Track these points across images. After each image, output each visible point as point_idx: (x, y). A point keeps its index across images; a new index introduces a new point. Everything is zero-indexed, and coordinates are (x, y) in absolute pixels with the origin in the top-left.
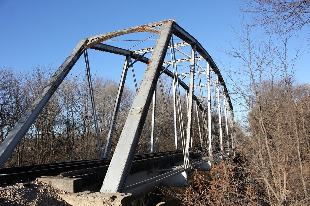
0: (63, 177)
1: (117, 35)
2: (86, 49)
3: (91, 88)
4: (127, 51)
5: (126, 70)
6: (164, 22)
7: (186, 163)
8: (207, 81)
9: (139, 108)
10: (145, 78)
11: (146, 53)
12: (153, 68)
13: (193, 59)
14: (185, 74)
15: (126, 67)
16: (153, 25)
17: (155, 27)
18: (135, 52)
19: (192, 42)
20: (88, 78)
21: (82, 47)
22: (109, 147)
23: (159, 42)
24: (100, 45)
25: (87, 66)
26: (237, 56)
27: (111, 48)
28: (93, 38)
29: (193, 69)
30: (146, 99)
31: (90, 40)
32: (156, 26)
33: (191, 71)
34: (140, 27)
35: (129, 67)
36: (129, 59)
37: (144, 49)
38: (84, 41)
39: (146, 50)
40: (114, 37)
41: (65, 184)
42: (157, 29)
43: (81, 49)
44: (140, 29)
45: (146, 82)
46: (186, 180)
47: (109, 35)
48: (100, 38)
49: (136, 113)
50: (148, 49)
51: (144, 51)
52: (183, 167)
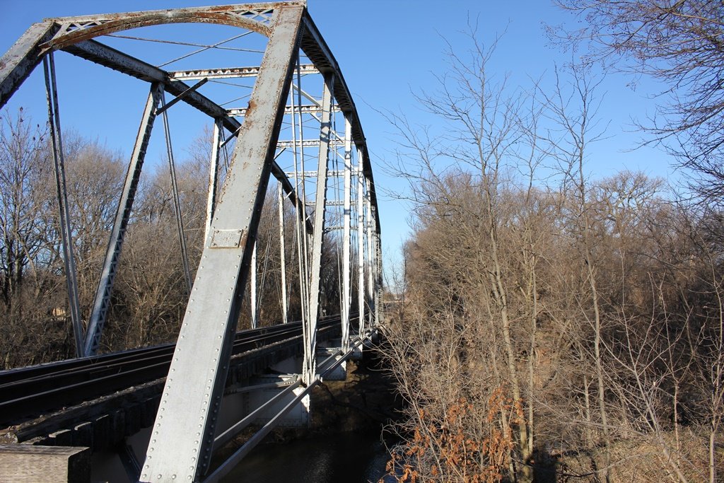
0: (20, 441)
1: (145, 22)
2: (51, 51)
3: (59, 162)
4: (155, 70)
5: (151, 121)
6: (277, 5)
7: (309, 368)
8: (346, 166)
9: (233, 230)
10: (241, 149)
11: (206, 80)
12: (262, 124)
13: (329, 110)
14: (285, 144)
15: (152, 114)
16: (247, 9)
17: (254, 16)
18: (176, 75)
19: (328, 66)
20: (53, 134)
21: (40, 42)
22: (100, 322)
23: (270, 56)
24: (90, 44)
25: (49, 99)
26: (455, 113)
27: (116, 56)
28: (73, 22)
29: (327, 133)
30: (252, 207)
31: (65, 25)
32: (256, 13)
33: (321, 139)
34: (212, 10)
35: (158, 113)
36: (159, 91)
37: (201, 71)
38: (47, 26)
39: (207, 73)
40: (136, 27)
41: (35, 471)
42: (260, 20)
43: (37, 48)
44: (212, 14)
45: (246, 159)
46: (308, 410)
47: (123, 21)
48: (94, 24)
49: (227, 246)
50: (210, 72)
51: (200, 76)
52: (301, 380)
